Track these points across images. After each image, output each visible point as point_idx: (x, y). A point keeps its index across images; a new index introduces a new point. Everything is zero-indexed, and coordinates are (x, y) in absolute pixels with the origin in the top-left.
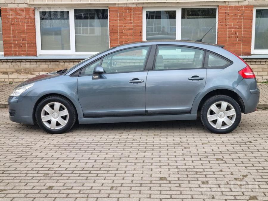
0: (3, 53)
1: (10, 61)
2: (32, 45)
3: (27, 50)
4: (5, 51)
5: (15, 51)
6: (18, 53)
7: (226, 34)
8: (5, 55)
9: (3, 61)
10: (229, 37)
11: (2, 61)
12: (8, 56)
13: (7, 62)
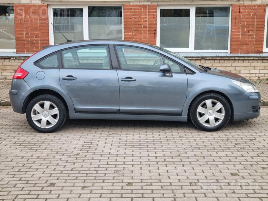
0: (15, 50)
1: (22, 58)
2: (45, 42)
3: (40, 47)
4: (17, 48)
5: (28, 48)
6: (30, 50)
7: (239, 32)
8: (17, 52)
9: (16, 59)
10: (242, 35)
11: (14, 58)
12: (20, 53)
13: (19, 59)
